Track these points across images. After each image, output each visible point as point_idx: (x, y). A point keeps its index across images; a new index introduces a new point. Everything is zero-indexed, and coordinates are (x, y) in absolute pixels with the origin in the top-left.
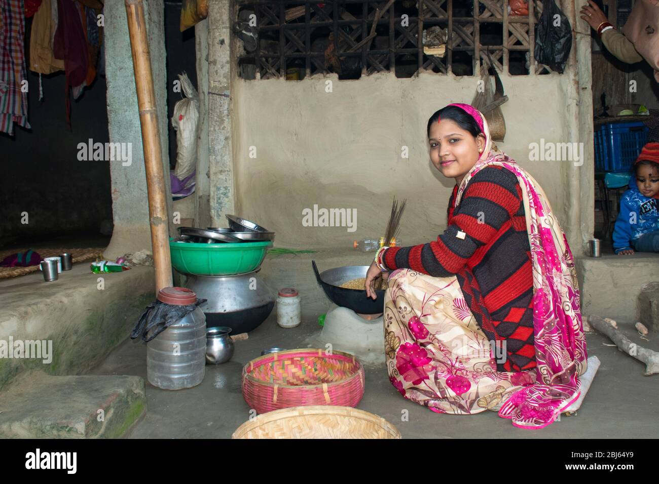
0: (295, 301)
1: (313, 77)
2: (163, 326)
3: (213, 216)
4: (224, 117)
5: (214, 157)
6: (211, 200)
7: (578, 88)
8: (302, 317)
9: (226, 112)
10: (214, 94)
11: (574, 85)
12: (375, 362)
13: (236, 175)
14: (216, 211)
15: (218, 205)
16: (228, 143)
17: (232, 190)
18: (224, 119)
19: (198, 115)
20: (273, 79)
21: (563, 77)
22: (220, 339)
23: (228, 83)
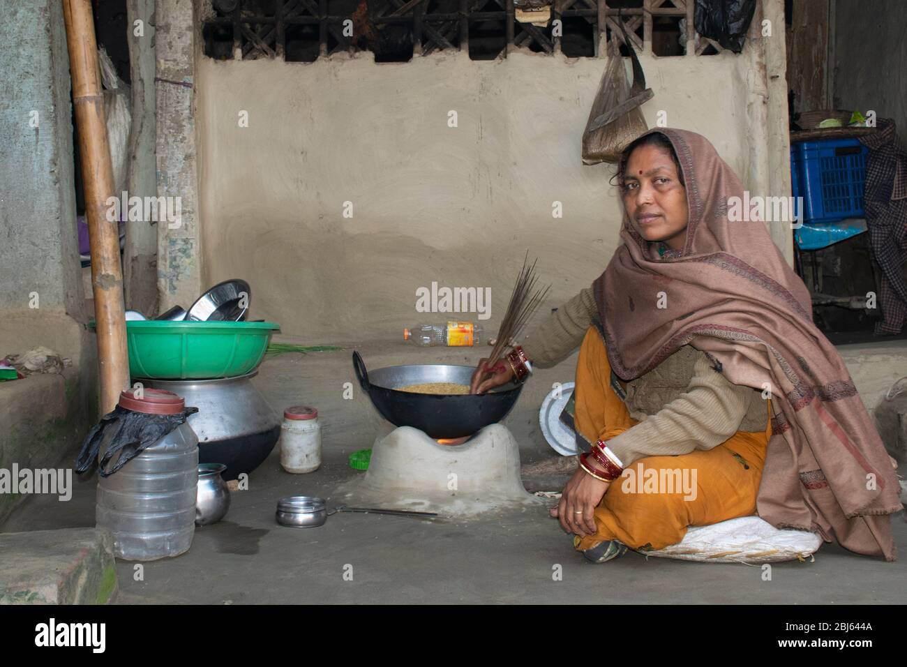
0: (313, 426)
1: (332, 57)
2: (136, 448)
3: (164, 289)
4: (183, 120)
5: (166, 188)
6: (160, 263)
7: (765, 76)
8: (323, 456)
9: (187, 112)
10: (166, 81)
11: (759, 71)
12: (466, 512)
13: (203, 219)
14: (168, 280)
15: (171, 270)
16: (191, 166)
17: (196, 243)
18: (184, 123)
19: (130, 120)
20: (264, 59)
21: (741, 59)
22: (207, 481)
23: (191, 65)
